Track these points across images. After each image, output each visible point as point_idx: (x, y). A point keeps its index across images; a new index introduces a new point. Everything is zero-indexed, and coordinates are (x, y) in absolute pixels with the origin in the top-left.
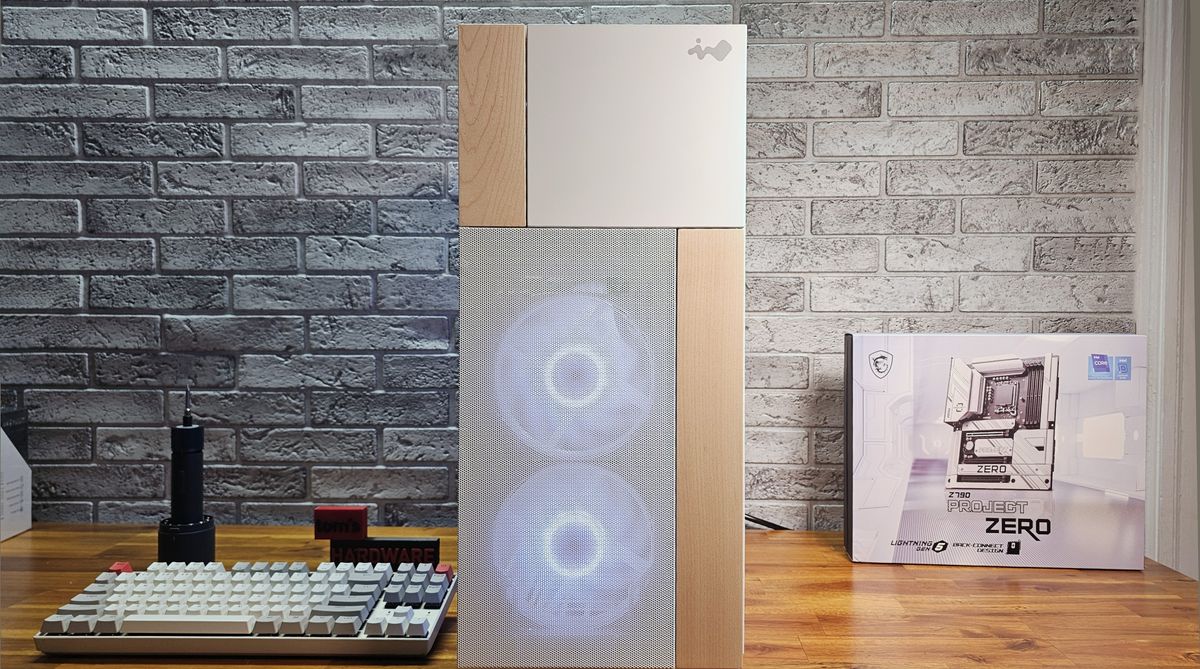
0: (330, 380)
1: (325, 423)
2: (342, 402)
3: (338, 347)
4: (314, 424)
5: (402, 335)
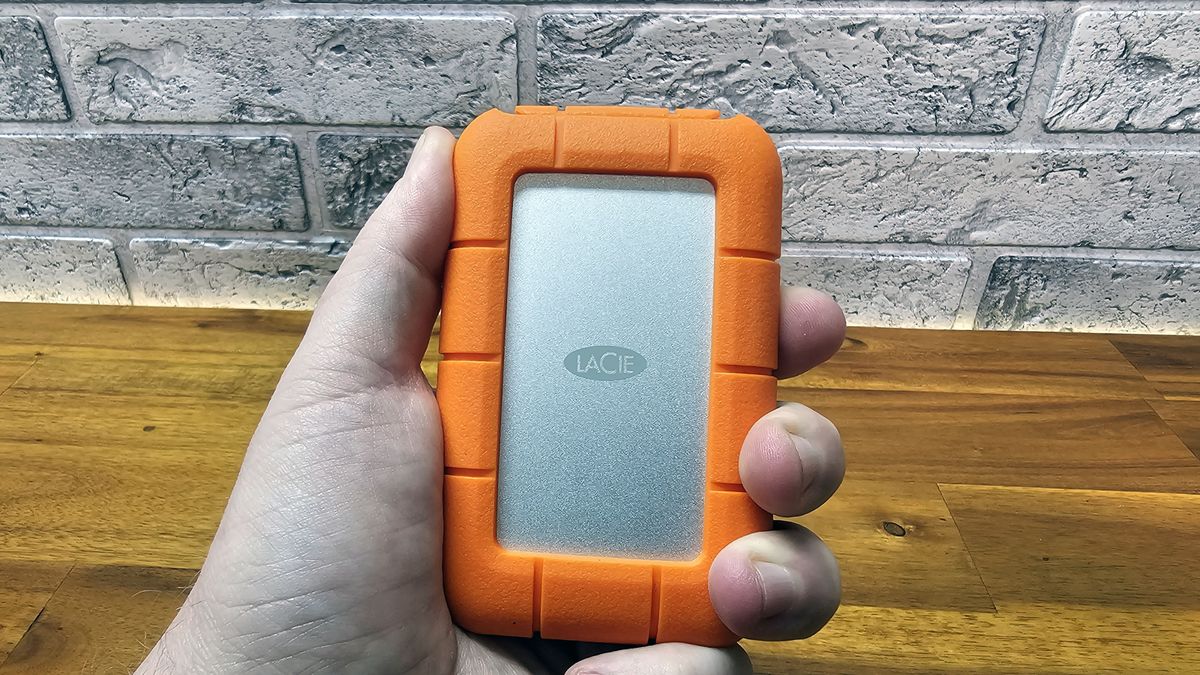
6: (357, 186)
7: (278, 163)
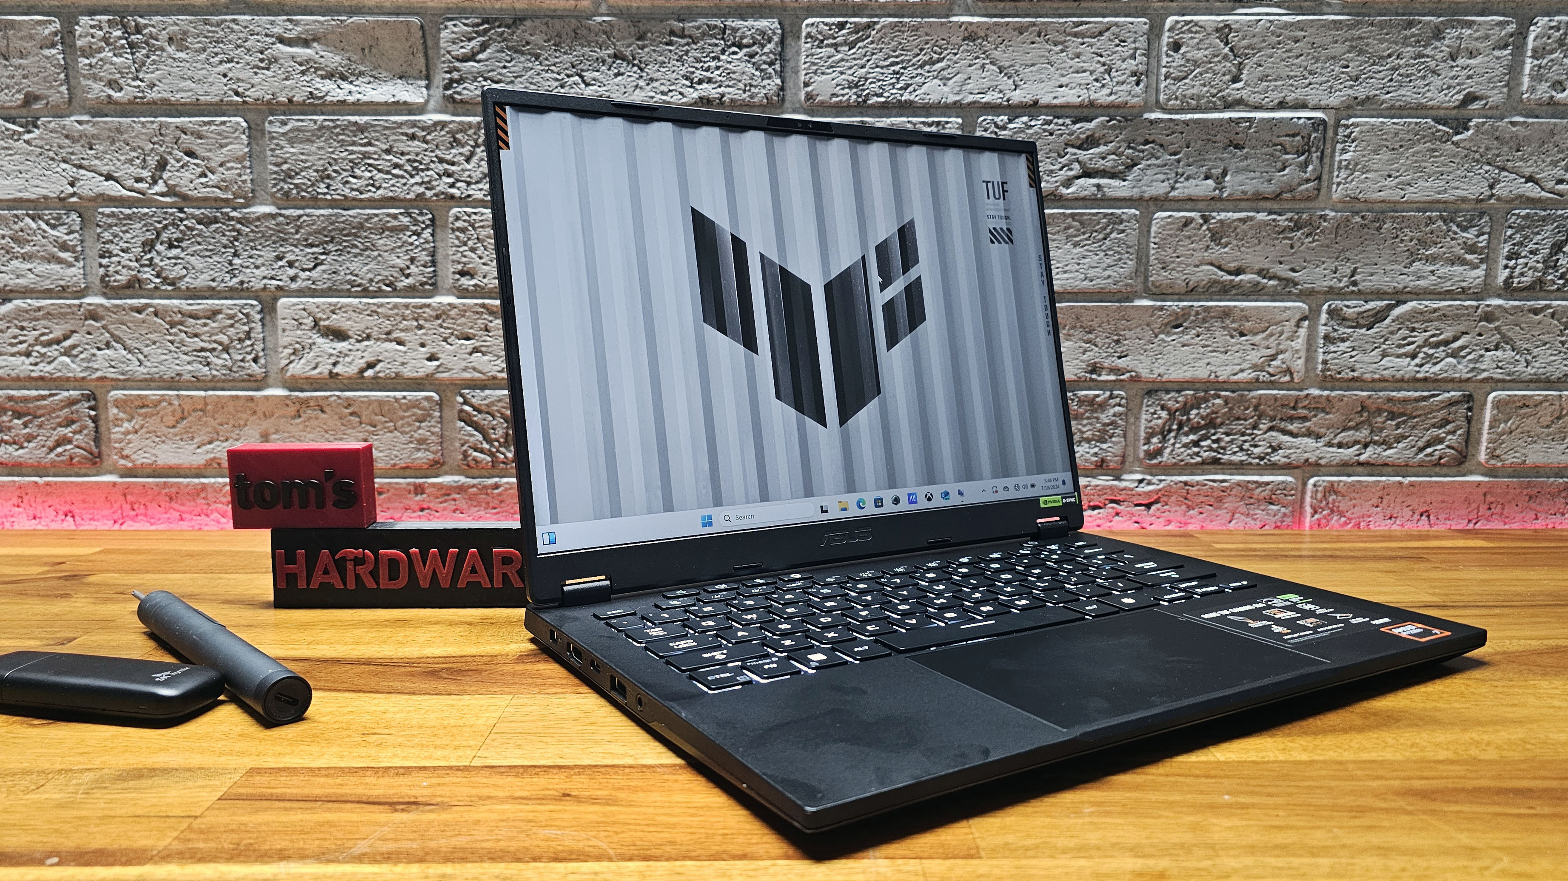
0: (139, 180)
1: (134, 286)
2: (171, 233)
3: (152, 95)
4: (108, 289)
5: (308, 67)
6: (1170, 431)
7: (1112, 411)
